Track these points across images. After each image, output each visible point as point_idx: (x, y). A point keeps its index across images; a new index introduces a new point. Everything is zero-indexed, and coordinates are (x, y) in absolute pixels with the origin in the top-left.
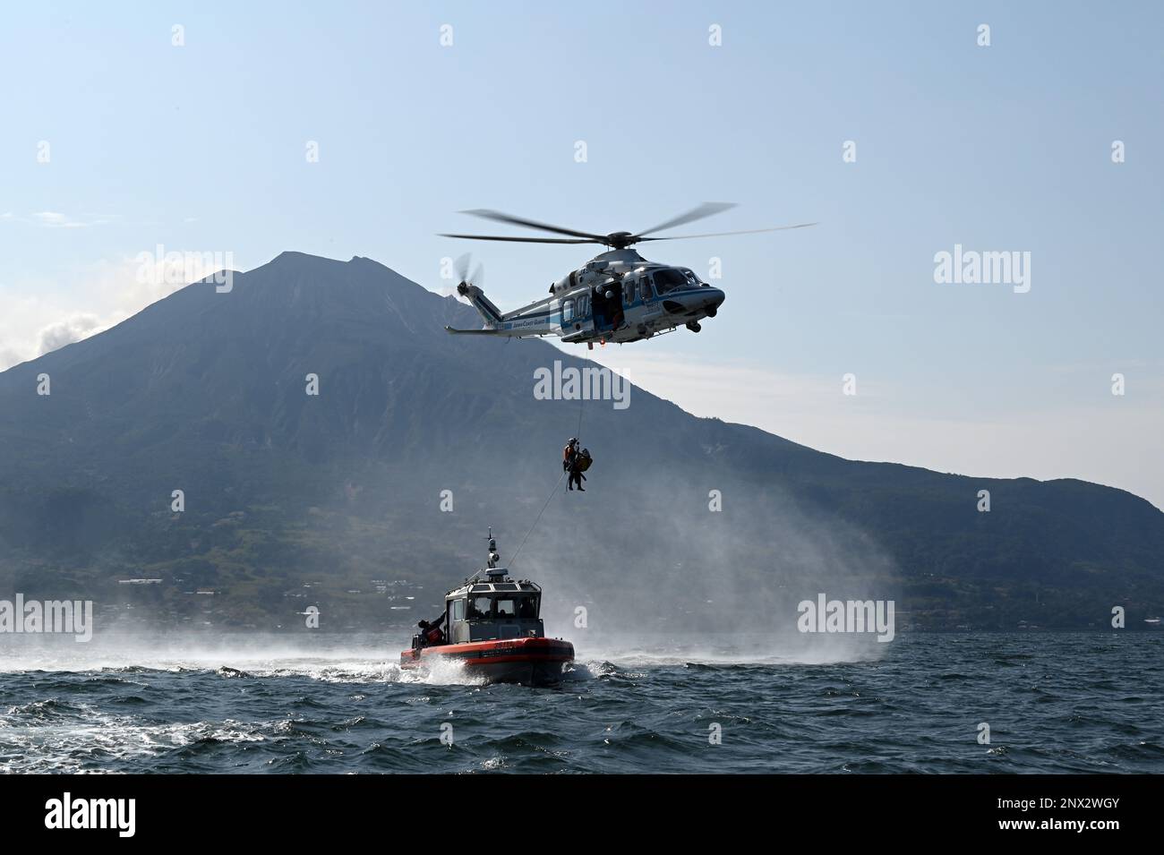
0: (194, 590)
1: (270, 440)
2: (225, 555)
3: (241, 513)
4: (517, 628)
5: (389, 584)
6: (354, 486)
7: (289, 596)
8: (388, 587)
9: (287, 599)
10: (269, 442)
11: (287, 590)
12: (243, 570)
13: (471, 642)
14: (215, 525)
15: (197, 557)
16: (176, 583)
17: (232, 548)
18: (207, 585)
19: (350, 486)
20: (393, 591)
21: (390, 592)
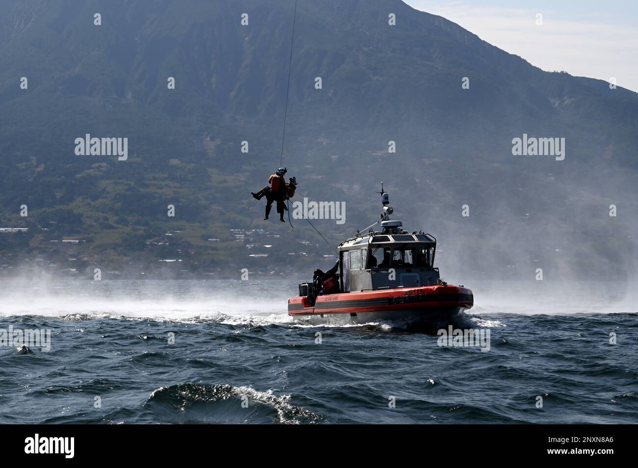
0: (60, 238)
1: (130, 94)
2: (89, 204)
3: (104, 164)
4: (416, 276)
5: (247, 233)
6: (212, 139)
7: (151, 244)
8: (246, 235)
9: (150, 247)
10: (130, 96)
11: (150, 238)
12: (106, 219)
13: (373, 290)
14: (79, 176)
15: (63, 207)
16: (41, 232)
17: (95, 198)
18: (71, 233)
19: (208, 139)
20: (251, 239)
21: (249, 240)
